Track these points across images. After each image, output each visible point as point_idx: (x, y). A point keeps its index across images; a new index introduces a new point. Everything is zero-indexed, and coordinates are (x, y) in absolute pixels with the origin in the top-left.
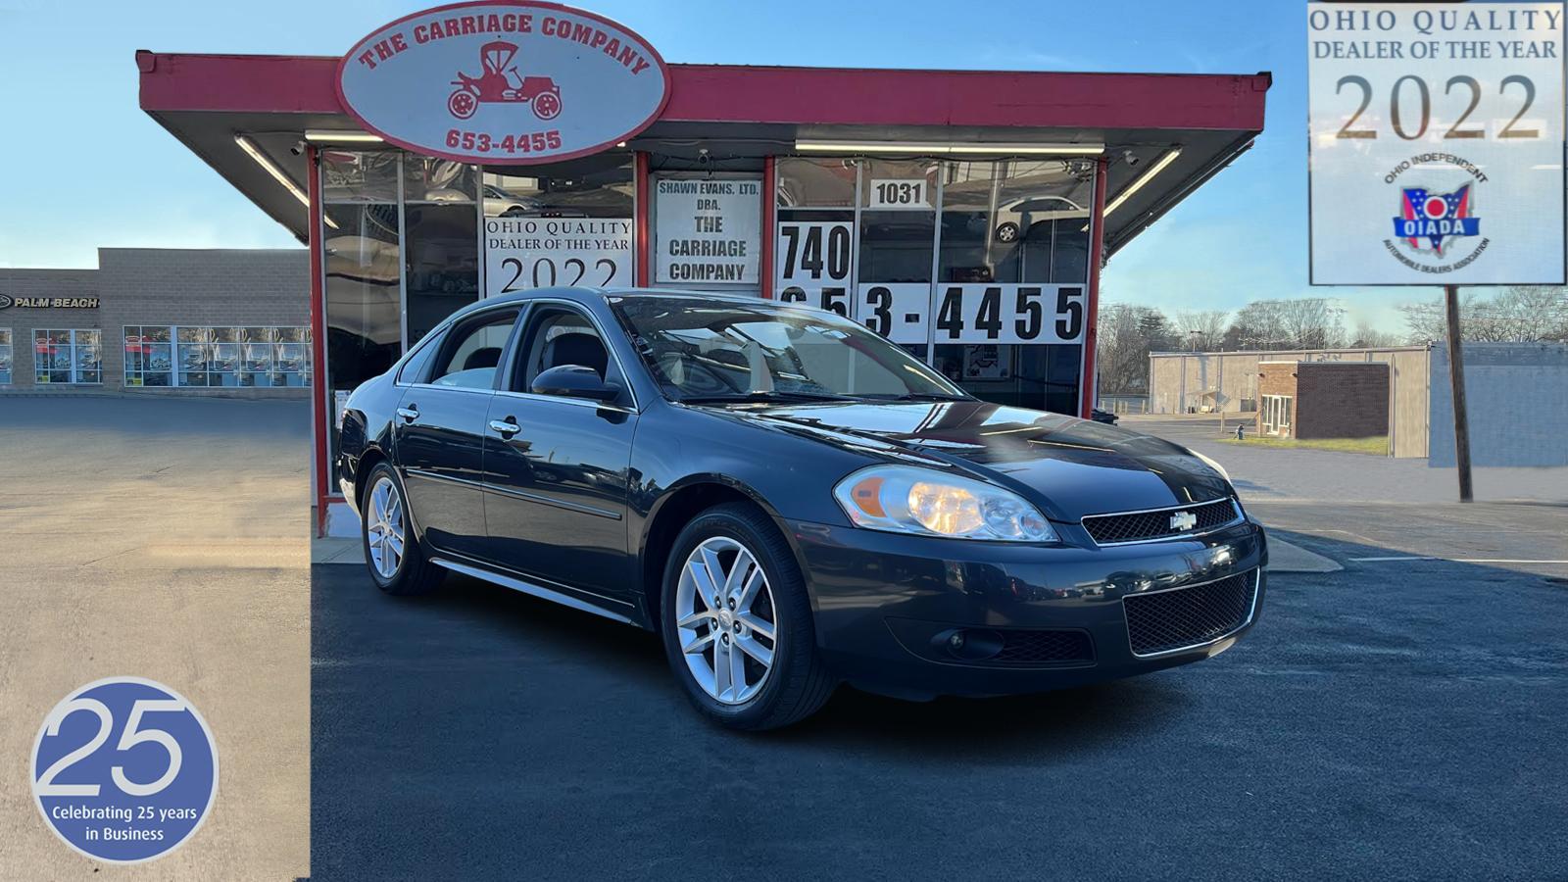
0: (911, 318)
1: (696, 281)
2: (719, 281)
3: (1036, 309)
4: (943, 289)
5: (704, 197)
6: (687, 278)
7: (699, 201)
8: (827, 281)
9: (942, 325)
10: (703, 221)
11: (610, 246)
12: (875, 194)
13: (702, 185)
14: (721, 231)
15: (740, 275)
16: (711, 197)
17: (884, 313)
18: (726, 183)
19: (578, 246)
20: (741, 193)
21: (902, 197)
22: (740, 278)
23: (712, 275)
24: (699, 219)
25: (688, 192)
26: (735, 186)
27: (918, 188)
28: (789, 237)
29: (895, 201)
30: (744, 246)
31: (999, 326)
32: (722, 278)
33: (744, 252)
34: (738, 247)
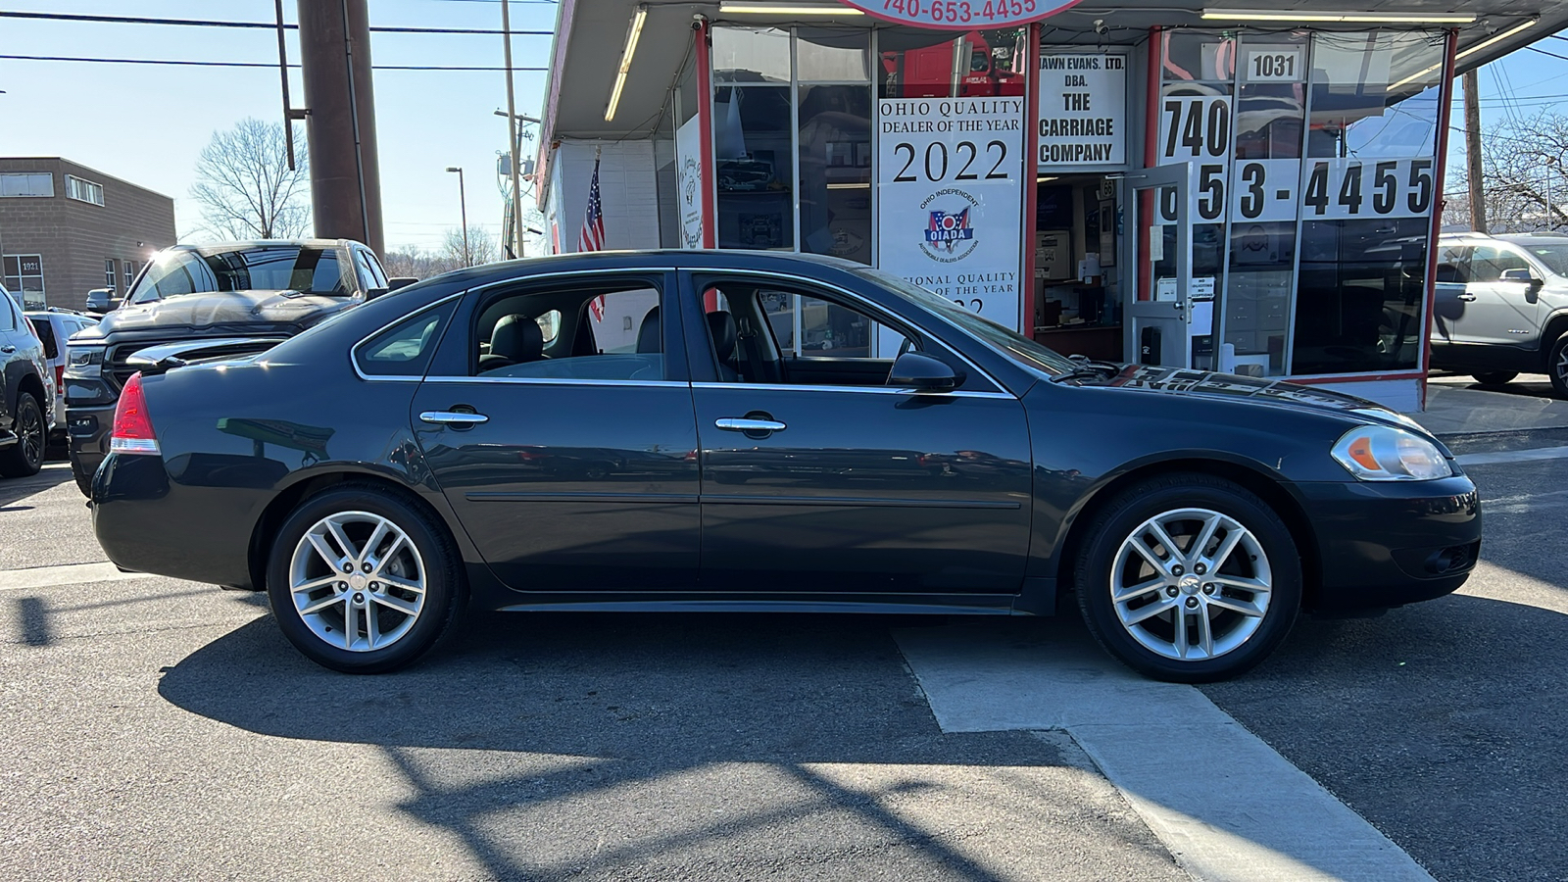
0: (1283, 195)
1: (1065, 163)
2: (1088, 162)
3: (1391, 181)
4: (1311, 164)
5: (1072, 72)
6: (1057, 160)
7: (1066, 77)
8: (1206, 158)
9: (1309, 201)
10: (1071, 99)
11: (1002, 126)
12: (1252, 66)
13: (1069, 60)
14: (1088, 109)
15: (1108, 153)
16: (1079, 72)
17: (1256, 189)
18: (1093, 57)
19: (970, 128)
20: (1107, 68)
21: (1276, 70)
22: (1107, 159)
23: (1081, 156)
24: (1067, 96)
25: (1055, 68)
26: (1102, 60)
27: (1291, 60)
28: (1172, 112)
29: (1269, 74)
30: (1111, 124)
31: (1359, 200)
32: (1091, 159)
33: (1111, 130)
34: (1105, 126)
